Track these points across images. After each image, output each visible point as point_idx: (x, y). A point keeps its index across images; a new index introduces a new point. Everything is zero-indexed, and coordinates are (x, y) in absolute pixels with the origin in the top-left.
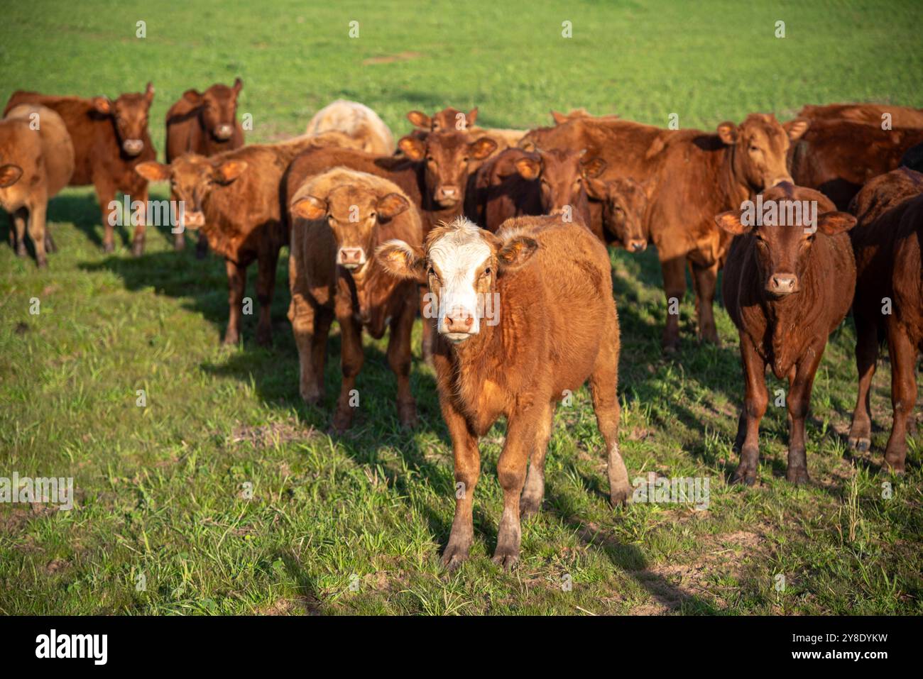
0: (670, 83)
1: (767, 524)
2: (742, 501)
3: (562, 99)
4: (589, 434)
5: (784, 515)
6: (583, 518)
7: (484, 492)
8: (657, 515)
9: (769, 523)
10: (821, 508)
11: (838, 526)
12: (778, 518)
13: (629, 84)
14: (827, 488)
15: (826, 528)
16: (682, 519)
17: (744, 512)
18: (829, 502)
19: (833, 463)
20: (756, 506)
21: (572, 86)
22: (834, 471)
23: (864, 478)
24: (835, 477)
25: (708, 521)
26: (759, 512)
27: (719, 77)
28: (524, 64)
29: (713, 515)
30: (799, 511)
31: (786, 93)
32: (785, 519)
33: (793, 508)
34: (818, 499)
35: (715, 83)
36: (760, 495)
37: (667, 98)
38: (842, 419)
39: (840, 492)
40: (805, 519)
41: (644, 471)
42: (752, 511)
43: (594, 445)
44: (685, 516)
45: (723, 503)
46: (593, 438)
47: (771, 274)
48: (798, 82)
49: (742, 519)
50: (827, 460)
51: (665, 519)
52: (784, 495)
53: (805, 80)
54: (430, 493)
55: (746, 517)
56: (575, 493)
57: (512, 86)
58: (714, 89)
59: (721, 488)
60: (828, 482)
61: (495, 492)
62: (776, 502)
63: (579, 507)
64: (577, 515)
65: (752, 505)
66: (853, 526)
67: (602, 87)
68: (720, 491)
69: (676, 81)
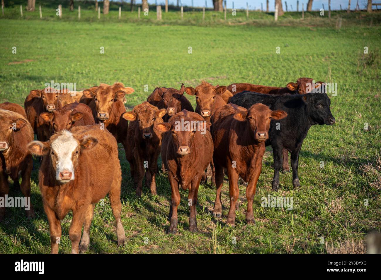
0: (139, 71)
1: (181, 249)
2: (171, 241)
3: (95, 78)
4: (108, 216)
5: (188, 246)
6: (106, 252)
7: (63, 243)
8: (137, 248)
9: (182, 249)
10: (203, 241)
11: (209, 249)
12: (186, 247)
13: (122, 71)
14: (205, 233)
15: (205, 250)
16: (147, 249)
17: (172, 245)
18: (206, 239)
19: (207, 223)
20: (177, 242)
21: (99, 72)
22: (208, 226)
23: (219, 228)
24: (208, 229)
25: (158, 250)
26: (178, 245)
27: (159, 69)
28: (79, 64)
29: (160, 247)
30: (194, 243)
31: (185, 74)
32: (189, 247)
33: (192, 242)
34: (202, 238)
35: (157, 70)
36: (178, 238)
37: (138, 77)
38: (211, 205)
39: (209, 235)
40: (196, 246)
41: (131, 230)
42: (175, 244)
43: (111, 220)
44: (148, 248)
45: (164, 242)
46: (110, 218)
47: (179, 146)
48: (190, 70)
49: (171, 248)
50: (205, 222)
51: (140, 250)
52: (188, 237)
53: (193, 69)
54: (40, 245)
55: (173, 247)
56: (103, 241)
57: (74, 73)
58: (157, 73)
59: (163, 236)
60: (205, 231)
61: (68, 243)
62: (185, 240)
63: (105, 247)
64: (104, 251)
65: (176, 242)
66: (215, 248)
67: (112, 73)
68: (162, 237)
69: (141, 70)
